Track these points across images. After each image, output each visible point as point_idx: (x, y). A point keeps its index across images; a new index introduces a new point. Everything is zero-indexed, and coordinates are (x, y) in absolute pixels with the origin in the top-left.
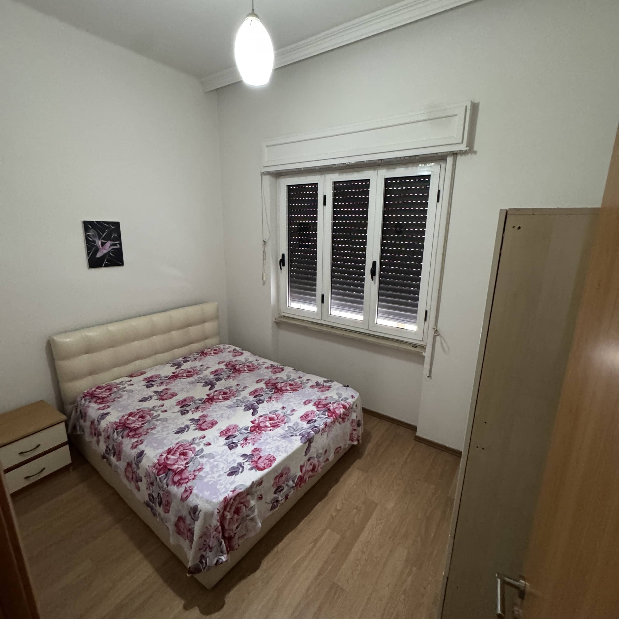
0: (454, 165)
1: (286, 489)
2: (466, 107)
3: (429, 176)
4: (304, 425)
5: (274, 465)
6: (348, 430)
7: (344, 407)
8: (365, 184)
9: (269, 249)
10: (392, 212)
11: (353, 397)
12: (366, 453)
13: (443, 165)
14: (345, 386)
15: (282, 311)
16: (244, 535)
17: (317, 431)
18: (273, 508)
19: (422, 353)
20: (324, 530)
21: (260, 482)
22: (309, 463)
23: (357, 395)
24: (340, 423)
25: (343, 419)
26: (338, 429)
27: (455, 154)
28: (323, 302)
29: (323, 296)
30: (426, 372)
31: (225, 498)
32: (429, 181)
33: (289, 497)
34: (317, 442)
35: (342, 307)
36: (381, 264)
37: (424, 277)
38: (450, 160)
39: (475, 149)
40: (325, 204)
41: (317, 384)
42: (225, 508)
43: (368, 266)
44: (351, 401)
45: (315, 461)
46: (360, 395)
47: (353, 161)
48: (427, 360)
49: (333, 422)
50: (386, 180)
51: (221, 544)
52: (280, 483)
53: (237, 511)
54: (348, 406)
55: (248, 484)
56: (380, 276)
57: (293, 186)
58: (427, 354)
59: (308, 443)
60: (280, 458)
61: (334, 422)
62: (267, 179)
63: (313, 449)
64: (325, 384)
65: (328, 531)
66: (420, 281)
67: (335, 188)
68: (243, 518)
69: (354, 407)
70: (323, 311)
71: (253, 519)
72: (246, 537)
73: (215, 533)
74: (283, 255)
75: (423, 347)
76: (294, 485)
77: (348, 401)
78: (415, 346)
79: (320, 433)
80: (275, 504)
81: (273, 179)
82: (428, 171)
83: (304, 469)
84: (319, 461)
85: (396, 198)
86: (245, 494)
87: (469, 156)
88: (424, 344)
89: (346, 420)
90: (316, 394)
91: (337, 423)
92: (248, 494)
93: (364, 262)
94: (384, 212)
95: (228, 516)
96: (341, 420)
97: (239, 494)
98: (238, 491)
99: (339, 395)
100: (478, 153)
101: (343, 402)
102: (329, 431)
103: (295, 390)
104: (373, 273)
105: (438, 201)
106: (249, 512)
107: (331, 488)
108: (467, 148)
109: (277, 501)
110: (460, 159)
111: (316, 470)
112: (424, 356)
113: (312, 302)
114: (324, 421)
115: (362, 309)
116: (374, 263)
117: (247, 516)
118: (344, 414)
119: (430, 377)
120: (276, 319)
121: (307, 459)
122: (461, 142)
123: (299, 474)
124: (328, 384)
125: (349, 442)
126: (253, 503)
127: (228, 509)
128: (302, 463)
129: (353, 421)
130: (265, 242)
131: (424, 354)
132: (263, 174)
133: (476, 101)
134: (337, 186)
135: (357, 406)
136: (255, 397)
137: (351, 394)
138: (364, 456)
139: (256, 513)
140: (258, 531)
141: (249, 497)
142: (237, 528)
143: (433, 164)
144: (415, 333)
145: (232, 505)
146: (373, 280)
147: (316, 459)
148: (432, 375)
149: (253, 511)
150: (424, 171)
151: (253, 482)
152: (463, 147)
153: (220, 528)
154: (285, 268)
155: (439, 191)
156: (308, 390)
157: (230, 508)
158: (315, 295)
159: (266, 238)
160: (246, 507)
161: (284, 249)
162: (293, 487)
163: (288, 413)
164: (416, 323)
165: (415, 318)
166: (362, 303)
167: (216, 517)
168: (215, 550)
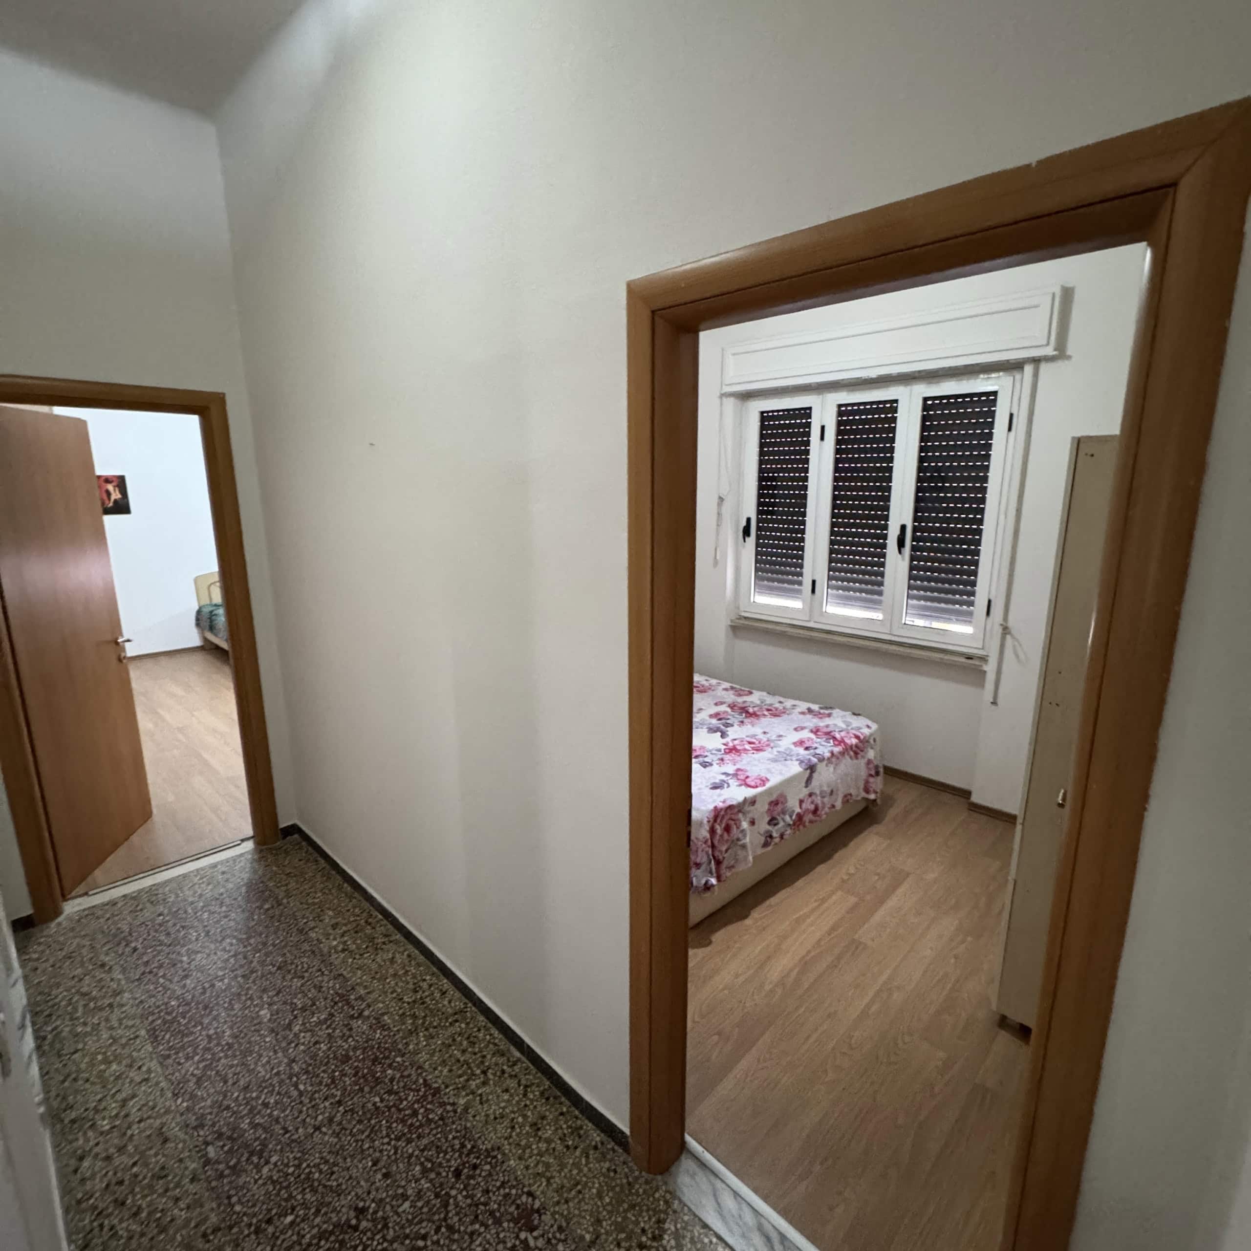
0: (1036, 375)
1: (782, 824)
2: (1054, 295)
3: (995, 393)
4: (801, 751)
5: (768, 785)
6: (862, 773)
7: (857, 737)
8: (891, 407)
9: (727, 508)
10: (934, 449)
11: (868, 727)
12: (887, 819)
13: (1018, 376)
14: (854, 714)
15: (742, 609)
16: (733, 867)
17: (821, 760)
18: (766, 845)
19: (981, 666)
20: (833, 893)
21: (753, 801)
22: (810, 800)
23: (874, 727)
24: (851, 758)
25: (856, 753)
26: (847, 763)
27: (1036, 361)
28: (813, 591)
29: (814, 582)
30: (988, 695)
31: (716, 807)
32: (995, 400)
33: (785, 837)
34: (820, 773)
35: (846, 601)
36: (915, 529)
37: (986, 548)
38: (1028, 369)
39: (1069, 353)
40: (822, 438)
41: (810, 711)
42: (716, 818)
43: (893, 533)
44: (866, 731)
45: (818, 800)
46: (879, 729)
47: (873, 374)
48: (991, 677)
49: (842, 753)
50: (925, 399)
51: (710, 862)
52: (775, 814)
53: (727, 829)
54: (862, 737)
55: (741, 799)
56: (914, 549)
57: (768, 412)
58: (990, 668)
59: (808, 771)
60: (774, 780)
61: (844, 753)
62: (730, 402)
63: (815, 783)
64: (822, 711)
65: (839, 893)
66: (978, 555)
67: (840, 414)
68: (733, 841)
69: (872, 741)
70: (813, 608)
71: (744, 847)
72: (733, 870)
73: (704, 846)
74: (749, 520)
75: (984, 659)
76: (791, 823)
77: (861, 731)
78: (970, 658)
79: (825, 762)
80: (769, 839)
81: (738, 402)
82: (993, 385)
83: (804, 806)
84: (823, 803)
85: (939, 427)
86: (736, 810)
87: (1060, 364)
88: (985, 653)
89: (859, 756)
90: (812, 722)
91: (847, 757)
92: (740, 811)
93: (886, 527)
94: (921, 449)
95: (719, 829)
96: (852, 753)
97: (731, 807)
98: (729, 803)
99: (848, 724)
100: (1073, 359)
101: (854, 732)
102: (836, 765)
103: (775, 715)
104: (901, 543)
105: (1010, 429)
106: (740, 836)
107: (836, 852)
108: (1055, 353)
109: (771, 837)
110: (1044, 367)
111: (819, 813)
112: (985, 672)
113: (795, 594)
114: (830, 749)
115: (880, 602)
116: (903, 528)
117: (738, 840)
118: (856, 746)
119: (994, 703)
120: (732, 621)
121: (807, 793)
122: (1045, 342)
123: (798, 810)
124: (827, 712)
125: (864, 794)
126: (745, 825)
127: (718, 821)
128: (801, 796)
129: (869, 762)
130: (721, 499)
131: (985, 668)
132: (723, 395)
133: (1069, 285)
134: (843, 411)
135: (875, 740)
136: (720, 719)
137: (865, 724)
138: (884, 822)
139: (748, 840)
140: (750, 865)
141: (740, 815)
142: (726, 851)
143: (1001, 374)
144: (972, 637)
145: (723, 817)
146: (900, 552)
147: (819, 798)
148: (1000, 700)
149: (745, 836)
150: (987, 386)
151: (745, 798)
152: (1050, 351)
153: (710, 841)
154: (752, 540)
155: (1011, 415)
156: (796, 717)
157: (721, 821)
158: (800, 583)
159: (724, 493)
160: (738, 828)
161: (750, 509)
162: (789, 825)
163: (774, 737)
164: (970, 622)
165: (971, 614)
166: (880, 593)
167: (707, 827)
168: (703, 867)
